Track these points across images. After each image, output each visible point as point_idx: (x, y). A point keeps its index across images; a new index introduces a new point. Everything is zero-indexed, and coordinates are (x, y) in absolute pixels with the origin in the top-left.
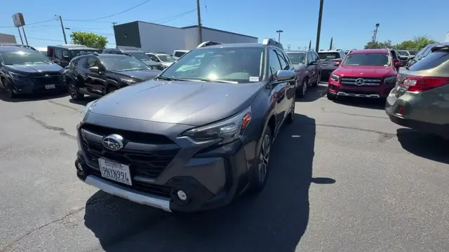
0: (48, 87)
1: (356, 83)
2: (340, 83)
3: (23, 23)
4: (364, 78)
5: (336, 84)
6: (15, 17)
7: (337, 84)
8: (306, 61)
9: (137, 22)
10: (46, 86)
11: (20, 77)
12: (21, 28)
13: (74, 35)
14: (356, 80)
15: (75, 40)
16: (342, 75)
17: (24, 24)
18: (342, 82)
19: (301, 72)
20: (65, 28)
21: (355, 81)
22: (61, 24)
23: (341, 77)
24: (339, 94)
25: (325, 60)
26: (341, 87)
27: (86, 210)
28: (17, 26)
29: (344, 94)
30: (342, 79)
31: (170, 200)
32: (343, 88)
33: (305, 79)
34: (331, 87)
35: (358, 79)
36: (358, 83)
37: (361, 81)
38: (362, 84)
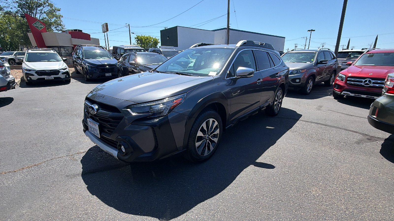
0: (107, 75)
1: (363, 84)
2: (346, 83)
4: (373, 79)
6: (103, 26)
7: (342, 83)
8: (314, 61)
10: (106, 74)
11: (91, 67)
12: (106, 33)
13: (137, 38)
14: (364, 80)
15: (137, 41)
16: (350, 75)
17: (108, 31)
18: (348, 82)
19: (305, 70)
20: (132, 33)
21: (362, 81)
22: (129, 30)
23: (347, 77)
24: (344, 93)
25: (346, 59)
26: (346, 87)
27: (86, 153)
28: (104, 32)
29: (349, 94)
30: (348, 79)
31: (118, 151)
32: (348, 88)
33: (311, 77)
34: (337, 86)
35: (367, 79)
36: (365, 83)
37: (370, 81)
38: (369, 85)
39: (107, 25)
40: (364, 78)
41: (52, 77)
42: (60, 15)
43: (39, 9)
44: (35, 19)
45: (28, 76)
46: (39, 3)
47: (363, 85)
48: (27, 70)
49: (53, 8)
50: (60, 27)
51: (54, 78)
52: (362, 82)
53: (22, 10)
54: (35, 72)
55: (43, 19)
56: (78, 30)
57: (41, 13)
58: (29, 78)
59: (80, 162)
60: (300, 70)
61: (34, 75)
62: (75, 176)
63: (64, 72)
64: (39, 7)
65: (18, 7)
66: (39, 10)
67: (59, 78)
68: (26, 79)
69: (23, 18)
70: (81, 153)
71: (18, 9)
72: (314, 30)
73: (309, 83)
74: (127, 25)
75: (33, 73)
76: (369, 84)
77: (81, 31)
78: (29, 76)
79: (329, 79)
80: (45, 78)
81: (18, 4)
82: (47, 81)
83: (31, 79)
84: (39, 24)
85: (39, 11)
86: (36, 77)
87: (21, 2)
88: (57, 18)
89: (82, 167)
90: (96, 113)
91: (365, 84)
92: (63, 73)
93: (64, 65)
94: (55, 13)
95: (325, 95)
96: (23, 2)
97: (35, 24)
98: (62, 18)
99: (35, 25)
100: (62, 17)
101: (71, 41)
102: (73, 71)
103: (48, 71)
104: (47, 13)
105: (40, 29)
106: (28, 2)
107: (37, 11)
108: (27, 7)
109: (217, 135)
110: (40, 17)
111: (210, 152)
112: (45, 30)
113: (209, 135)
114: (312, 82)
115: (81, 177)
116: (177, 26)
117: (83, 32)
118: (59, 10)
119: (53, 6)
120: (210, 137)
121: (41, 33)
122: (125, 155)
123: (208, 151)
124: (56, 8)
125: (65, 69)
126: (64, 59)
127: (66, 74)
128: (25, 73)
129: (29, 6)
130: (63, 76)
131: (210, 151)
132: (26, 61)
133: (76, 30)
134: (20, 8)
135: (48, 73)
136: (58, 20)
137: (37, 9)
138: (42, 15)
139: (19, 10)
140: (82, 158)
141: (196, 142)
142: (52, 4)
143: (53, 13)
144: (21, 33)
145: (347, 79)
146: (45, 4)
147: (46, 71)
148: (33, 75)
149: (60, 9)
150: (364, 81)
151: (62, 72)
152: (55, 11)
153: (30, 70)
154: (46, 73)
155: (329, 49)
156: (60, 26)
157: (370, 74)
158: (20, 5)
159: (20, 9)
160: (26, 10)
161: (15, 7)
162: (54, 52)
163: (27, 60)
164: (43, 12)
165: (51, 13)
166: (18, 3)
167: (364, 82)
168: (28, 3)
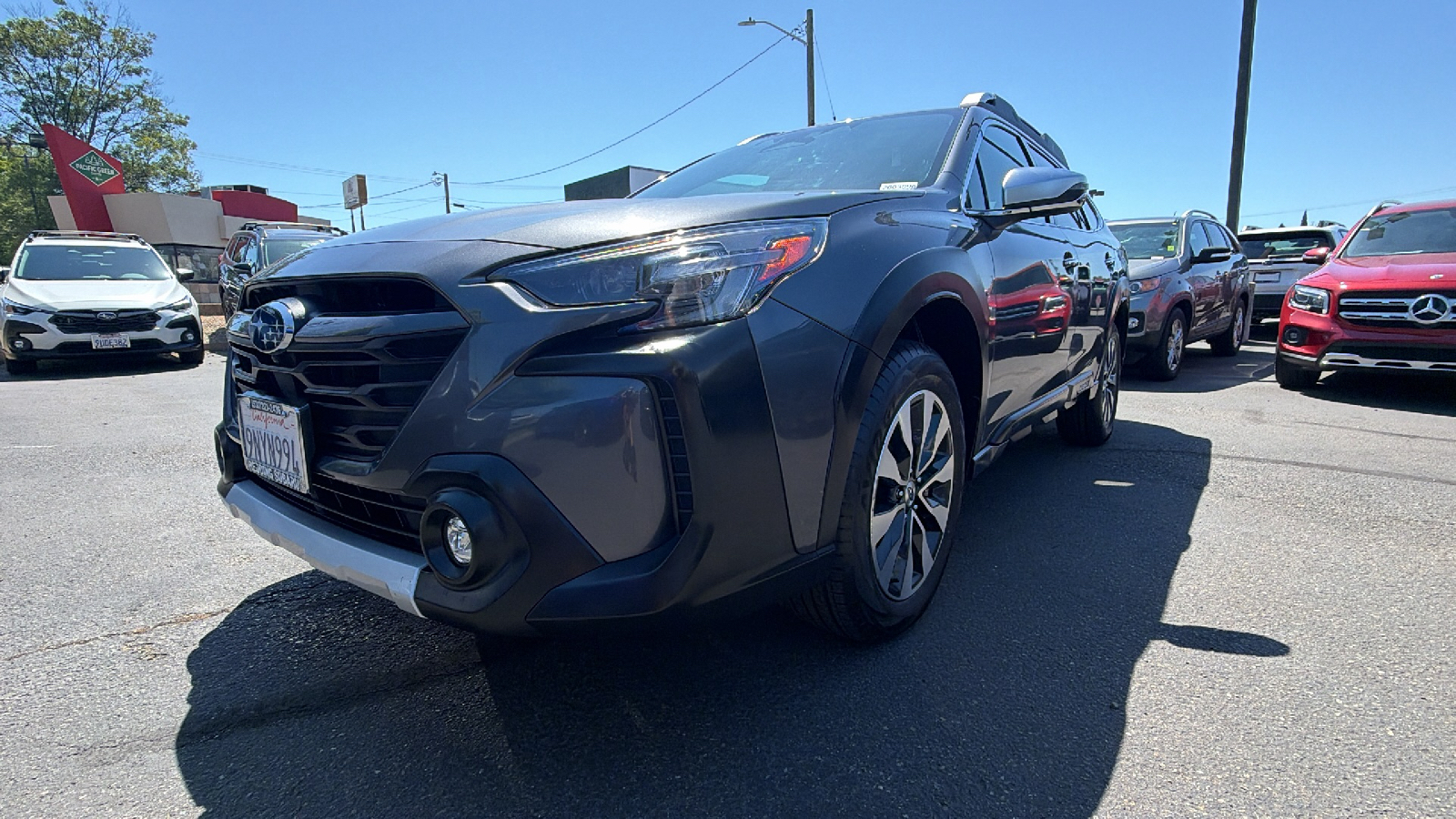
1: (1409, 316)
2: (1335, 317)
3: (363, 199)
4: (1451, 293)
5: (1316, 324)
6: (348, 185)
8: (1180, 254)
9: (628, 168)
12: (357, 211)
14: (1411, 303)
16: (1343, 287)
17: (366, 203)
18: (1343, 314)
19: (1156, 282)
20: (456, 205)
21: (1407, 307)
22: (444, 195)
23: (1336, 294)
24: (1330, 361)
25: (1268, 260)
26: (1339, 334)
27: (226, 618)
28: (351, 207)
29: (1357, 363)
30: (1343, 302)
31: (426, 564)
32: (1347, 337)
33: (1178, 310)
34: (1293, 335)
35: (1423, 297)
36: (1420, 312)
37: (1437, 304)
38: (1438, 320)
39: (361, 180)
40: (1412, 293)
41: (125, 339)
42: (187, 142)
43: (105, 116)
44: (83, 146)
45: (18, 334)
46: (108, 96)
47: (1409, 319)
48: (15, 309)
49: (159, 113)
50: (182, 181)
51: (132, 342)
52: (1405, 309)
53: (37, 120)
54: (51, 315)
55: (116, 153)
56: (249, 189)
57: (112, 130)
58: (19, 344)
59: (183, 663)
60: (1139, 283)
61: (45, 331)
62: (127, 747)
63: (177, 317)
64: (104, 110)
65: (22, 110)
66: (106, 122)
67: (155, 343)
68: (8, 350)
69: (39, 151)
70: (199, 618)
71: (24, 115)
72: (1101, 193)
73: (1171, 334)
74: (438, 179)
75: (42, 320)
76: (1438, 316)
77: (263, 191)
78: (22, 335)
79: (1228, 330)
80: (90, 343)
81: (24, 100)
82: (98, 353)
83: (28, 347)
84: (98, 164)
85: (104, 124)
86: (50, 338)
87: (38, 93)
88: (172, 151)
89: (193, 693)
90: (288, 338)
91: (1418, 316)
92: (174, 325)
93: (181, 294)
94: (168, 131)
95: (1234, 379)
96: (45, 93)
97: (82, 162)
98: (191, 151)
99: (81, 167)
100: (194, 146)
101: (221, 228)
102: (218, 328)
103: (107, 312)
104: (138, 131)
105: (101, 182)
106: (66, 93)
107: (97, 123)
108: (58, 109)
109: (945, 485)
110: (106, 144)
111: (923, 579)
112: (117, 186)
113: (919, 486)
114: (1181, 330)
115: (171, 755)
116: (629, 167)
117: (270, 194)
118: (185, 124)
119: (160, 108)
120: (920, 494)
121: (104, 196)
122: (469, 583)
123: (914, 575)
124: (172, 114)
125: (183, 307)
126: (182, 271)
127: (185, 329)
128: (5, 320)
129: (65, 109)
130: (171, 337)
131: (920, 575)
132: (16, 276)
133: (244, 188)
134: (29, 112)
135: (107, 321)
136: (176, 159)
137: (95, 117)
138: (114, 137)
139: (26, 121)
140: (202, 641)
141: (872, 513)
142: (156, 101)
143: (161, 131)
144: (26, 205)
145: (1339, 302)
146: (129, 99)
147: (98, 312)
148: (40, 330)
149: (187, 118)
150: (1411, 306)
151: (167, 318)
152: (168, 124)
153: (27, 311)
154: (100, 320)
155: (1213, 217)
156: (185, 178)
157: (1432, 277)
158: (33, 103)
159: (29, 116)
160: (54, 120)
161: (12, 111)
162: (143, 244)
163: (20, 274)
164: (119, 127)
165: (151, 132)
166: (24, 96)
167: (1416, 308)
168: (63, 97)
